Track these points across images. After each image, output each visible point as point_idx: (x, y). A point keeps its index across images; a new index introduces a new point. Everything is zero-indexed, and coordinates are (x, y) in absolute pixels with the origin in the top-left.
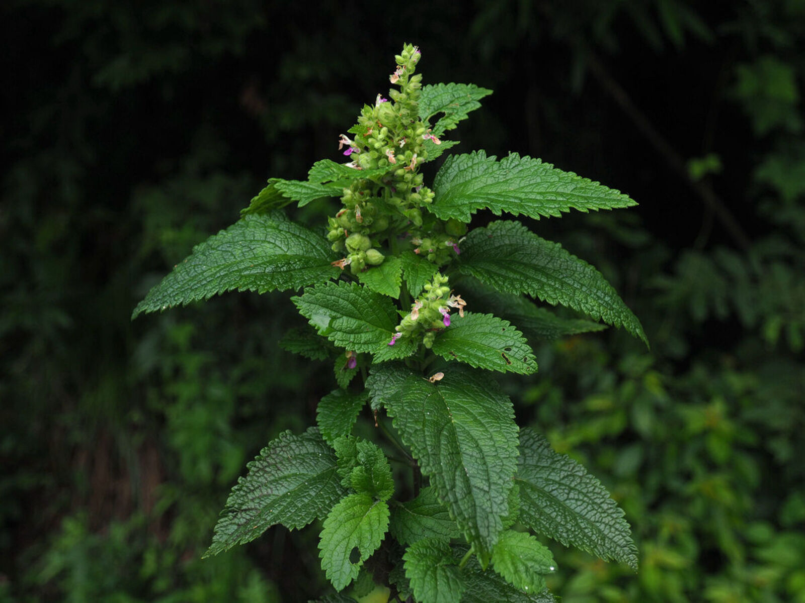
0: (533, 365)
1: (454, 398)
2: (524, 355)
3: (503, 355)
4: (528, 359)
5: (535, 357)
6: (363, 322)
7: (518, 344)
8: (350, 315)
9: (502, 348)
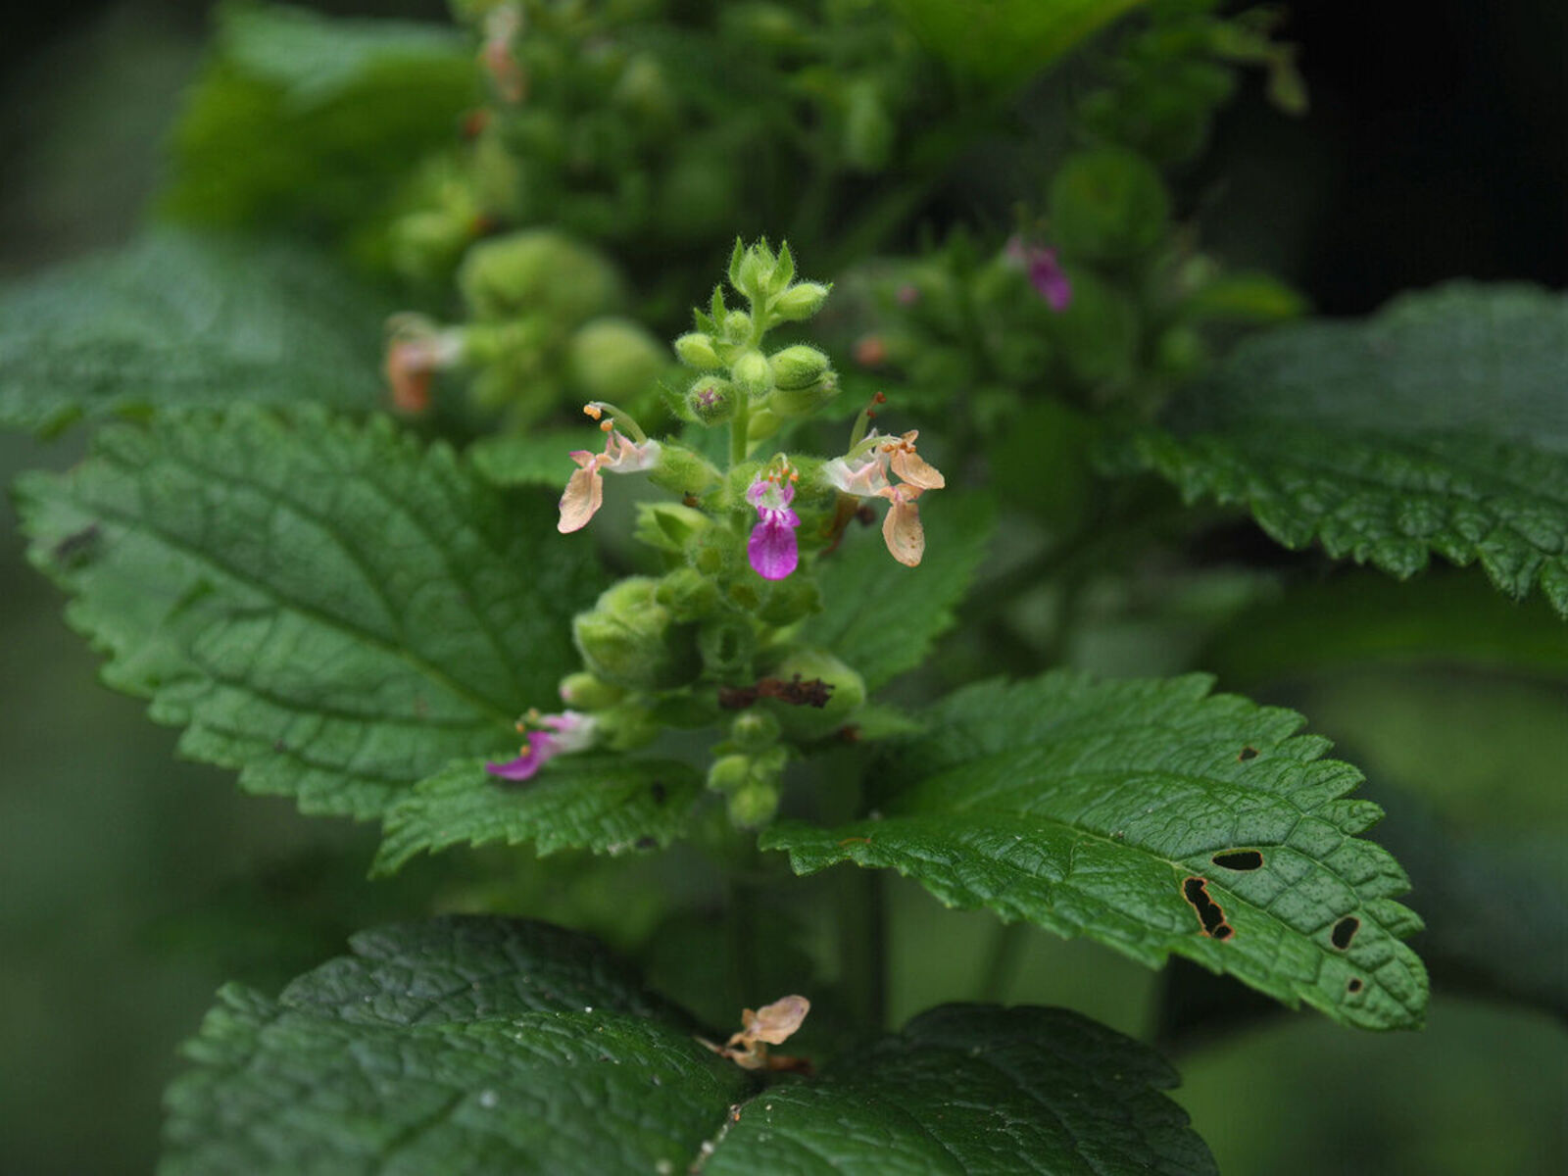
0: (1394, 969)
1: (800, 1125)
2: (1337, 902)
3: (1195, 890)
4: (1365, 928)
5: (1415, 921)
6: (389, 662)
7: (1320, 838)
8: (324, 612)
9: (1199, 853)
